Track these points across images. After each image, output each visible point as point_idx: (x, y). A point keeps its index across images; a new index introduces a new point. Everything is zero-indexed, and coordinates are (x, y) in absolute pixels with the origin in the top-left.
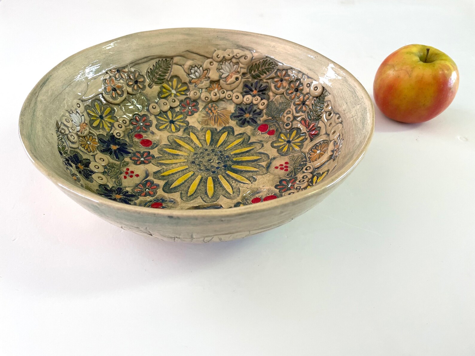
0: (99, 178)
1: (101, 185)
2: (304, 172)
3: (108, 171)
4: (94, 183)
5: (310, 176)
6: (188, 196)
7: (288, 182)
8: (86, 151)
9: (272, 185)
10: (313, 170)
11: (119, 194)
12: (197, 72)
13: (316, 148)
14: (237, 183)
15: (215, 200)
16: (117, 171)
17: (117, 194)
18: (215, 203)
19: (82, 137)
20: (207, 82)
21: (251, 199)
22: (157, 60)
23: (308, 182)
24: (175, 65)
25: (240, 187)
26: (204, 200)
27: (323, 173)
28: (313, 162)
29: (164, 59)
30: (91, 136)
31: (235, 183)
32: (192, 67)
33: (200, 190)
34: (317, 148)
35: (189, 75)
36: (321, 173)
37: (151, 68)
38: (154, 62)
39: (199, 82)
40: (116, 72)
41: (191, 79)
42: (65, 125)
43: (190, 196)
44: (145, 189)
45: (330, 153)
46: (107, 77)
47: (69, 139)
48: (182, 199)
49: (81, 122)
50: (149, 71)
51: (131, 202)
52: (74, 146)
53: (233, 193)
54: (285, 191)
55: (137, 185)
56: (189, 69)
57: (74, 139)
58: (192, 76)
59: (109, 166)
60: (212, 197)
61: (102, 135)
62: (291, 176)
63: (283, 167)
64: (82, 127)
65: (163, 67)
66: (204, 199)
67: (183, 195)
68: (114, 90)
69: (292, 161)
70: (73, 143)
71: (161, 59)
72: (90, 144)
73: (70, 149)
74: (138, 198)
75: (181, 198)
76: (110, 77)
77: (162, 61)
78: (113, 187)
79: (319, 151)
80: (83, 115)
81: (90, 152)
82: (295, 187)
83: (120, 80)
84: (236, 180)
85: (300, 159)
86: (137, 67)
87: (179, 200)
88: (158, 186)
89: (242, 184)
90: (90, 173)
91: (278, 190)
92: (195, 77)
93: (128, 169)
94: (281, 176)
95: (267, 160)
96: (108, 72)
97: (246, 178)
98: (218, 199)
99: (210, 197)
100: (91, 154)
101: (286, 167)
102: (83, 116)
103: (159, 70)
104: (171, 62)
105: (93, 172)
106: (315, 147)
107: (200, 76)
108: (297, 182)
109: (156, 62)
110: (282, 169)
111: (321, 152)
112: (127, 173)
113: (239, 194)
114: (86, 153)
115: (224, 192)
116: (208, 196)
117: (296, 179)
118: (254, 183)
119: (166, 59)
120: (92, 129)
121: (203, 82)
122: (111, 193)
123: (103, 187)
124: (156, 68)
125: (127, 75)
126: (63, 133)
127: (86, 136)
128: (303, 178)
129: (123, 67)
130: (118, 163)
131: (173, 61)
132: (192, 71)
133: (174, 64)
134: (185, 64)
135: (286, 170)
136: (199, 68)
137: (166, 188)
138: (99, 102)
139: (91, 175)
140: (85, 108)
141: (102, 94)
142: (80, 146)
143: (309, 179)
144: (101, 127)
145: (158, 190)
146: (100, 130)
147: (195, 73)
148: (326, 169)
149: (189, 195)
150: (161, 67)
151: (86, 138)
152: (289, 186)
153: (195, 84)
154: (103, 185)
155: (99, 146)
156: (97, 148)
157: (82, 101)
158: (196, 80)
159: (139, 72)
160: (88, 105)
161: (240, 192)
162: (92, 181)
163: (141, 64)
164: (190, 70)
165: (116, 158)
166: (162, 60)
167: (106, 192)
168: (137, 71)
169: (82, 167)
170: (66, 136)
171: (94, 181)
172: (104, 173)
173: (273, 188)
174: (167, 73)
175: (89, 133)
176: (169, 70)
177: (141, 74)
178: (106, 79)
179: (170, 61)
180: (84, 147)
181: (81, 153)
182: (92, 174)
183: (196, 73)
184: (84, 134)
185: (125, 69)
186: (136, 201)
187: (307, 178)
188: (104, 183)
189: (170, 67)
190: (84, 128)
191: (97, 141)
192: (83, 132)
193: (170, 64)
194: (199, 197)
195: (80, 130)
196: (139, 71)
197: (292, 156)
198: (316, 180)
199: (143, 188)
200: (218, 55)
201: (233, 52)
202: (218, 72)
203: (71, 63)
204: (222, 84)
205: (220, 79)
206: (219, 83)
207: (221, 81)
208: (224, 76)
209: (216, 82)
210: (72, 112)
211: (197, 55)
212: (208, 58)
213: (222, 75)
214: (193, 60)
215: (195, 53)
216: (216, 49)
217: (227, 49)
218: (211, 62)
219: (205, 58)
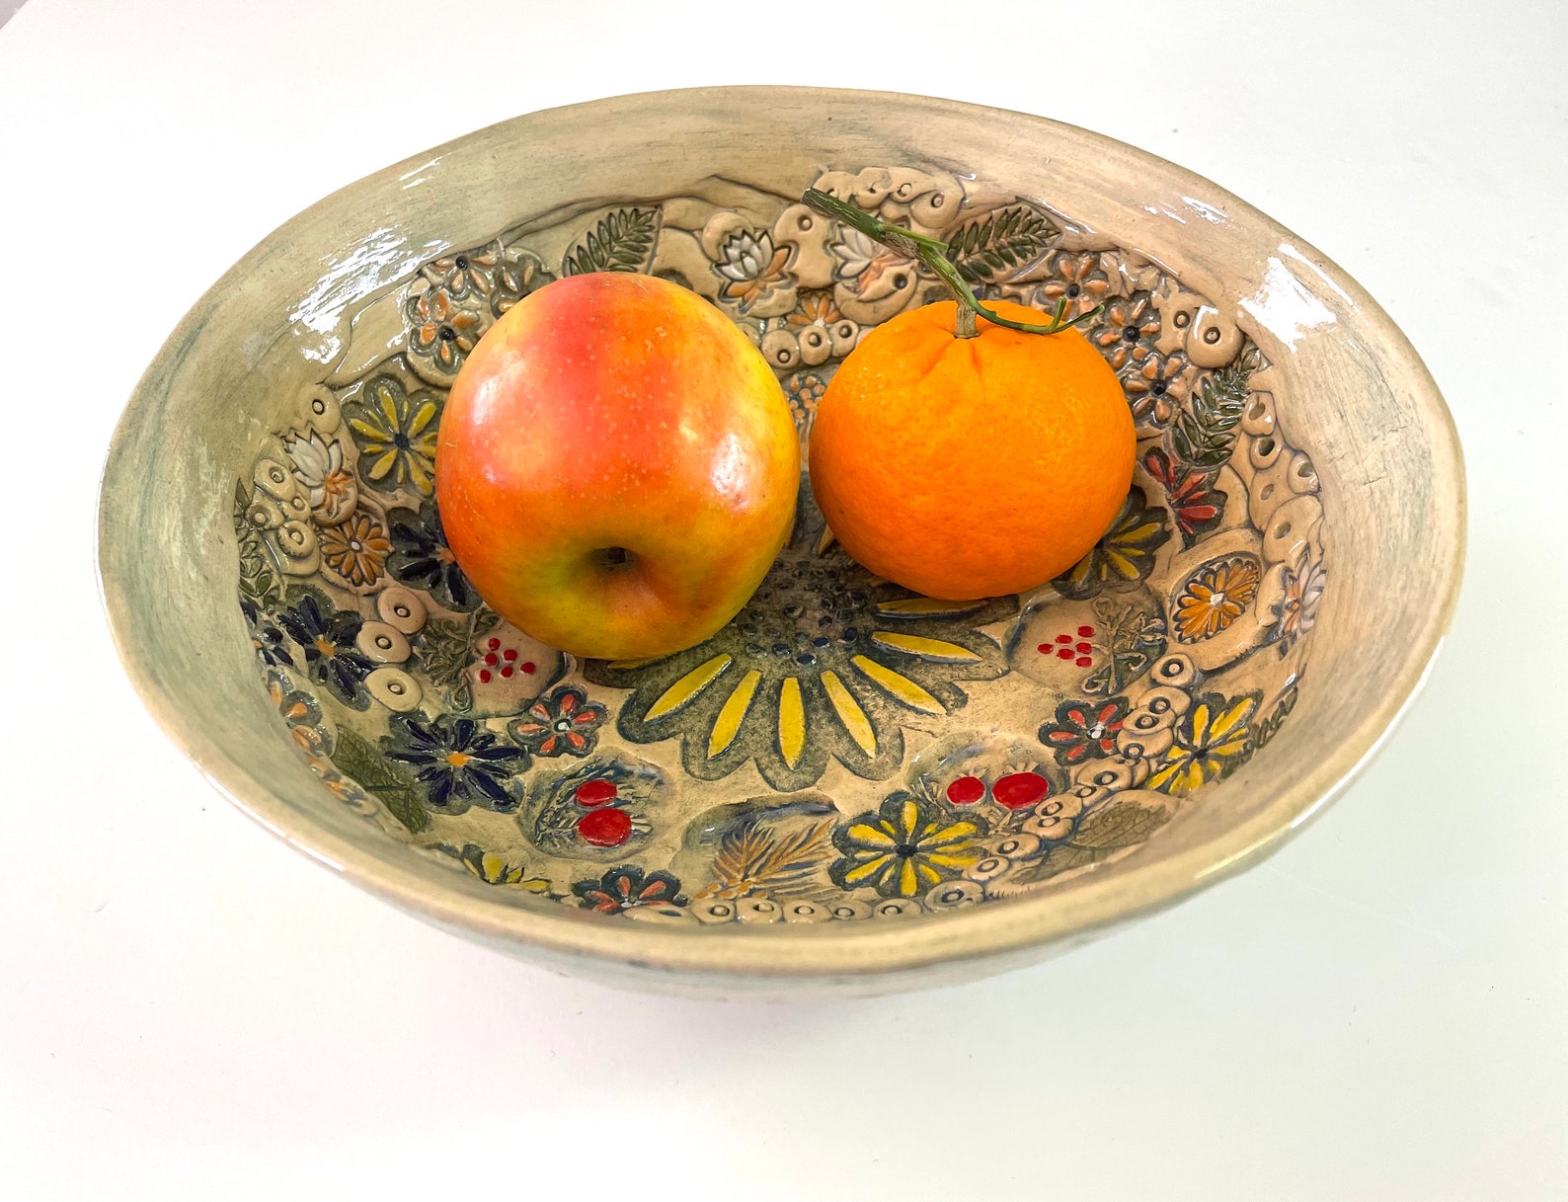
0: (389, 687)
1: (398, 714)
2: (1155, 683)
3: (422, 654)
4: (374, 711)
5: (1181, 703)
6: (709, 756)
7: (1091, 715)
8: (344, 583)
9: (1027, 728)
10: (1194, 677)
11: (461, 751)
12: (748, 253)
13: (1204, 581)
14: (891, 708)
15: (809, 779)
16: (458, 651)
17: (453, 748)
18: (808, 790)
19: (332, 526)
20: (786, 292)
21: (947, 781)
22: (602, 215)
23: (1171, 727)
24: (668, 230)
25: (903, 729)
26: (767, 779)
27: (1234, 697)
28: (1194, 641)
29: (629, 210)
30: (364, 516)
31: (885, 707)
32: (732, 237)
33: (754, 731)
34: (1211, 583)
35: (718, 265)
36: (1228, 698)
37: (582, 245)
38: (590, 222)
39: (757, 292)
40: (455, 268)
41: (728, 281)
42: (267, 494)
43: (717, 758)
44: (555, 721)
45: (1266, 619)
46: (422, 287)
47: (281, 546)
48: (687, 771)
49: (326, 468)
50: (574, 255)
51: (505, 781)
52: (302, 568)
53: (879, 750)
54: (1078, 761)
55: (527, 705)
56: (719, 245)
57: (300, 543)
58: (733, 270)
59: (428, 634)
60: (798, 765)
61: (406, 509)
62: (1105, 691)
63: (1072, 646)
64: (333, 489)
65: (625, 238)
66: (770, 773)
67: (692, 751)
68: (447, 334)
69: (1109, 624)
70: (298, 558)
71: (616, 211)
72: (361, 550)
73: (286, 583)
74: (529, 764)
75: (685, 764)
76: (432, 288)
77: (623, 217)
78: (441, 717)
79: (1220, 597)
80: (336, 441)
81: (360, 584)
82: (1122, 747)
83: (467, 297)
84: (888, 695)
85: (1138, 620)
86: (530, 242)
87: (674, 771)
88: (600, 711)
89: (911, 718)
90: (359, 670)
91: (1049, 752)
92: (741, 275)
93: (495, 644)
94: (1064, 688)
95: (1009, 614)
96: (426, 270)
97: (925, 689)
98: (823, 772)
99: (790, 765)
100: (365, 587)
101: (1084, 648)
102: (334, 446)
103: (611, 250)
104: (655, 218)
105: (368, 665)
106: (1203, 577)
107: (760, 271)
108: (1129, 723)
109: (600, 223)
110: (1065, 654)
111: (1229, 604)
112: (492, 659)
113: (898, 755)
114: (346, 590)
115: (842, 747)
116: (782, 760)
117: (1123, 709)
118: (956, 712)
119: (636, 210)
120: (367, 489)
121: (772, 293)
122: (433, 748)
123: (405, 721)
124: (601, 245)
125: (494, 276)
126: (263, 525)
127: (344, 522)
128: (1152, 708)
129: (479, 248)
130: (458, 617)
131: (660, 217)
132: (729, 251)
133: (666, 227)
134: (705, 225)
135: (1084, 662)
136: (756, 241)
137: (629, 721)
138: (392, 384)
139: (361, 677)
140: (342, 414)
141: (403, 354)
142: (324, 564)
143: (1177, 717)
144: (399, 480)
145: (600, 730)
146: (399, 492)
147: (741, 259)
148: (1248, 685)
149: (712, 752)
150: (617, 239)
151: (345, 528)
152: (1096, 735)
153: (740, 299)
154: (406, 714)
155: (394, 553)
156: (386, 565)
157: (333, 388)
158: (747, 285)
159: (536, 261)
160: (352, 402)
161: (902, 749)
162: (363, 706)
163: (546, 231)
164: (725, 247)
165: (455, 599)
166: (622, 211)
167: (415, 741)
168: (530, 257)
169: (327, 647)
170: (272, 536)
171: (374, 703)
172: (408, 664)
173: (1032, 742)
174: (638, 263)
175: (358, 507)
176: (646, 249)
177: (544, 269)
178: (418, 298)
179: (650, 215)
180: (337, 567)
181: (328, 592)
182: (368, 671)
183: (748, 260)
184: (337, 513)
185: (485, 253)
186: (520, 777)
187: (1169, 713)
188: (408, 708)
189: (649, 239)
190: (337, 492)
191: (385, 532)
192: (335, 507)
193: (651, 228)
194: (751, 764)
195: (325, 500)
196: (538, 258)
197: (1106, 603)
198: (1207, 722)
199: (547, 718)
200: (832, 190)
201: (886, 178)
202: (829, 255)
203: (288, 248)
204: (843, 301)
205: (837, 282)
206: (830, 297)
207: (839, 287)
208: (850, 269)
209: (820, 294)
210: (296, 434)
211: (749, 191)
212: (793, 201)
213: (844, 265)
214: (735, 208)
215: (742, 182)
216: (822, 167)
217: (865, 167)
218: (803, 218)
219: (780, 203)
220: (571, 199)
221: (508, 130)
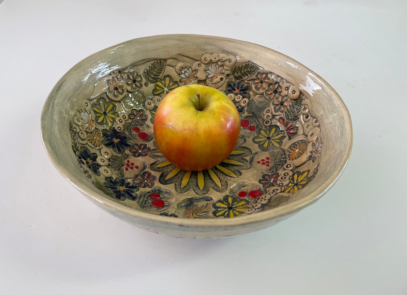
0: (105, 171)
1: (107, 177)
2: (284, 169)
3: (112, 163)
4: (102, 176)
5: (291, 174)
6: (182, 188)
7: (270, 177)
8: (93, 146)
9: (256, 180)
10: (293, 168)
11: (122, 186)
12: (186, 72)
13: (294, 147)
14: (224, 176)
15: (206, 192)
16: (120, 163)
17: (120, 186)
18: (206, 195)
19: (89, 133)
20: (195, 81)
21: (238, 193)
22: (153, 62)
23: (289, 179)
24: (168, 66)
25: (227, 181)
28: (293, 160)
29: (159, 61)
30: (96, 131)
31: (222, 176)
32: (183, 68)
33: (192, 182)
34: (296, 147)
35: (179, 75)
36: (302, 172)
37: (147, 69)
38: (150, 64)
39: (188, 81)
40: (118, 73)
41: (181, 78)
42: (76, 124)
43: (183, 188)
44: (144, 180)
45: (309, 154)
46: (110, 78)
47: (79, 137)
48: (177, 191)
49: (88, 119)
50: (146, 71)
51: (133, 193)
52: (84, 142)
53: (222, 186)
54: (268, 187)
55: (136, 176)
56: (180, 70)
57: (84, 136)
58: (183, 76)
59: (113, 159)
60: (203, 189)
61: (106, 129)
62: (273, 172)
63: (265, 162)
64: (90, 124)
65: (158, 68)
66: (196, 191)
67: (177, 186)
68: (116, 89)
69: (273, 157)
70: (83, 140)
71: (156, 61)
72: (96, 139)
73: (80, 146)
74: (139, 190)
75: (176, 189)
76: (113, 78)
77: (157, 63)
78: (117, 178)
79: (298, 150)
80: (90, 113)
81: (96, 147)
82: (278, 184)
83: (121, 80)
84: (223, 173)
85: (279, 156)
86: (136, 68)
87: (173, 191)
88: (154, 178)
89: (229, 178)
90: (97, 167)
91: (262, 185)
92: (185, 77)
93: (129, 161)
94: (263, 171)
95: (250, 155)
96: (112, 73)
97: (232, 172)
98: (209, 191)
99: (201, 189)
100: (98, 148)
101: (268, 162)
103: (154, 70)
104: (165, 63)
105: (99, 166)
106: (294, 146)
107: (189, 76)
108: (279, 178)
109: (152, 64)
110: (263, 164)
111: (300, 151)
112: (128, 165)
113: (226, 186)
114: (94, 148)
115: (213, 185)
116: (199, 188)
117: (278, 175)
118: (239, 177)
119: (160, 61)
120: (97, 124)
121: (192, 81)
122: (116, 185)
123: (109, 179)
124: (152, 69)
125: (127, 75)
126: (75, 132)
127: (92, 132)
128: (284, 175)
129: (124, 69)
130: (120, 155)
131: (166, 63)
132: (182, 71)
133: (167, 65)
134: (176, 65)
135: (268, 165)
136: (188, 69)
137: (162, 180)
138: (103, 100)
139: (98, 169)
140: (92, 107)
141: (106, 93)
142: (88, 142)
143: (290, 177)
144: (105, 123)
145: (155, 182)
146: (104, 125)
147: (185, 73)
148: (306, 169)
149: (182, 187)
150: (156, 68)
151: (92, 134)
152: (272, 181)
153: (184, 82)
154: (108, 178)
155: (104, 140)
156: (102, 143)
157: (90, 100)
158: (186, 79)
159: (137, 72)
160: (94, 104)
162: (99, 175)
163: (139, 66)
165: (118, 151)
166: (157, 62)
167: (111, 184)
168: (135, 71)
169: (90, 162)
170: (77, 135)
171: (101, 174)
172: (108, 166)
173: (257, 183)
174: (160, 73)
175: (95, 129)
176: (162, 70)
177: (139, 74)
178: (110, 80)
179: (163, 63)
180: (91, 143)
181: (89, 148)
182: (99, 167)
184: (91, 130)
186: (137, 193)
187: (288, 176)
188: (109, 176)
189: (163, 68)
190: (91, 125)
191: (102, 135)
192: (90, 128)
193: (164, 65)
194: (192, 189)
195: (88, 127)
197: (272, 152)
198: (297, 178)
199: (142, 179)
200: (206, 58)
201: (219, 56)
202: (205, 73)
203: (81, 67)
204: (208, 83)
205: (207, 79)
206: (205, 82)
207: (207, 81)
208: (210, 76)
209: (203, 82)
210: (82, 111)
211: (187, 58)
212: (197, 60)
213: (209, 75)
214: (183, 62)
215: (185, 56)
216: (204, 53)
217: (214, 53)
218: (199, 64)
219: (194, 61)
220: (145, 58)
221: (132, 42)
